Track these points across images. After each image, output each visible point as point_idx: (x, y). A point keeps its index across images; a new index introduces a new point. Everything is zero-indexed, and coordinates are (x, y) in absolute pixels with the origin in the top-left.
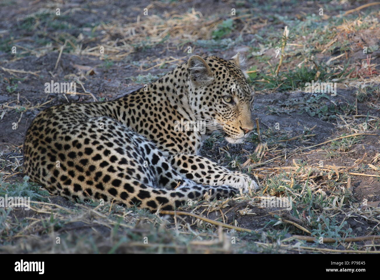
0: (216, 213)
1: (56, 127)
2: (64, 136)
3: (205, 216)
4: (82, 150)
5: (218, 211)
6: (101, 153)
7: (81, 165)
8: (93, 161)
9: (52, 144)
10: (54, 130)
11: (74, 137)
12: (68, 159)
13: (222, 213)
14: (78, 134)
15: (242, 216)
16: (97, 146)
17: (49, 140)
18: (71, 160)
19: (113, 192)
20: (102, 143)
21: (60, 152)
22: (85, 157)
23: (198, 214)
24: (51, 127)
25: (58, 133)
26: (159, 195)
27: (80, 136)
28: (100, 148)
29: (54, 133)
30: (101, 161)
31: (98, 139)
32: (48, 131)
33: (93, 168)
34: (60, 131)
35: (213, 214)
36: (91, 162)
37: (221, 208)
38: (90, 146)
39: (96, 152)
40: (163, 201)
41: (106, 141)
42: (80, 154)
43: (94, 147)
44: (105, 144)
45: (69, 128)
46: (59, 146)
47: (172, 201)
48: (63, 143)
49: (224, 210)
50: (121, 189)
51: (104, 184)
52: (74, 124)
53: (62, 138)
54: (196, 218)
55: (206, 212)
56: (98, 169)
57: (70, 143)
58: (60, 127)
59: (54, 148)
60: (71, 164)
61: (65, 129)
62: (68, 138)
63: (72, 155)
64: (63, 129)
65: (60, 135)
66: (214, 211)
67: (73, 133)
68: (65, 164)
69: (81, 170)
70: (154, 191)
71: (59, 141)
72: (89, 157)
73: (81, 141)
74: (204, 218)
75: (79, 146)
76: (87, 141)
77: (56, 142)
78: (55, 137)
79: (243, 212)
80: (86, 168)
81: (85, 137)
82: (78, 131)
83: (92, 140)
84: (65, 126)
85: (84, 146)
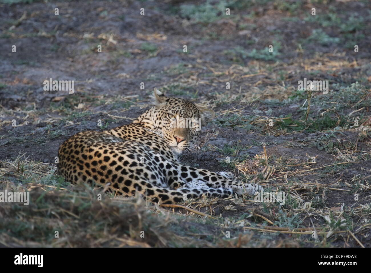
0: (207, 208)
1: (83, 143)
2: (88, 149)
3: (197, 210)
4: (102, 158)
5: (208, 206)
6: (116, 159)
7: (101, 171)
8: (110, 167)
9: (80, 156)
10: (81, 145)
11: (96, 149)
12: (92, 166)
13: (211, 208)
14: (99, 147)
15: (226, 211)
16: (113, 154)
17: (77, 153)
18: (94, 167)
19: (126, 190)
20: (117, 152)
21: (85, 161)
22: (104, 163)
23: (192, 208)
24: (79, 143)
25: (84, 147)
26: (161, 193)
27: (101, 148)
28: (115, 156)
29: (81, 147)
30: (116, 166)
31: (114, 150)
32: (76, 146)
33: (110, 172)
34: (86, 146)
35: (204, 209)
36: (109, 168)
37: (211, 205)
38: (108, 154)
39: (112, 159)
40: (165, 197)
41: (120, 151)
42: (100, 162)
43: (111, 156)
44: (119, 152)
45: (92, 143)
46: (85, 157)
47: (171, 198)
48: (88, 154)
49: (213, 206)
50: (131, 188)
51: (119, 184)
52: (97, 140)
53: (87, 150)
54: (190, 211)
55: (199, 207)
56: (114, 172)
57: (92, 154)
58: (86, 143)
59: (81, 158)
60: (94, 170)
61: (89, 144)
62: (91, 150)
63: (95, 163)
64: (88, 144)
65: (86, 148)
66: (205, 207)
67: (96, 146)
68: (90, 170)
69: (101, 174)
70: (158, 190)
71: (85, 153)
72: (107, 164)
73: (101, 151)
74: (197, 211)
75: (100, 155)
76: (106, 152)
77: (83, 154)
78: (82, 151)
79: (227, 208)
80: (105, 172)
81: (104, 149)
82: (100, 145)
83: (110, 151)
84: (90, 142)
85: (103, 155)
